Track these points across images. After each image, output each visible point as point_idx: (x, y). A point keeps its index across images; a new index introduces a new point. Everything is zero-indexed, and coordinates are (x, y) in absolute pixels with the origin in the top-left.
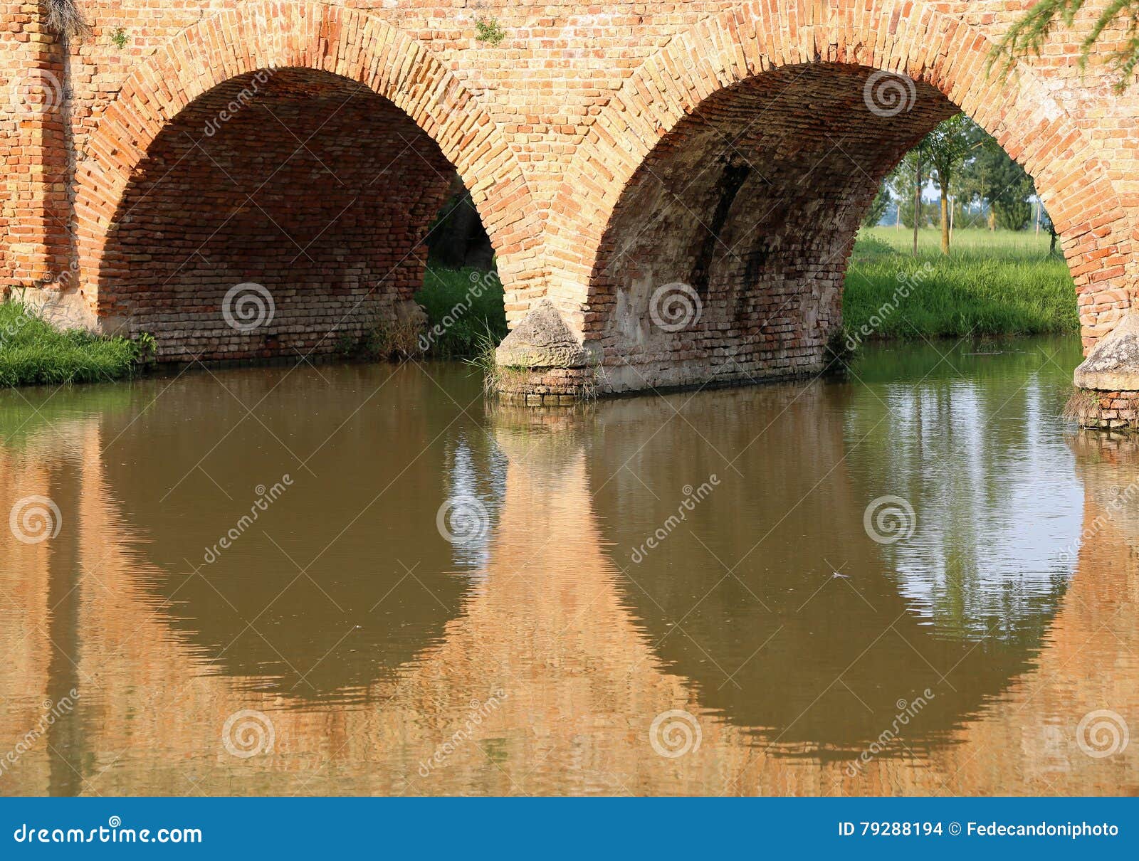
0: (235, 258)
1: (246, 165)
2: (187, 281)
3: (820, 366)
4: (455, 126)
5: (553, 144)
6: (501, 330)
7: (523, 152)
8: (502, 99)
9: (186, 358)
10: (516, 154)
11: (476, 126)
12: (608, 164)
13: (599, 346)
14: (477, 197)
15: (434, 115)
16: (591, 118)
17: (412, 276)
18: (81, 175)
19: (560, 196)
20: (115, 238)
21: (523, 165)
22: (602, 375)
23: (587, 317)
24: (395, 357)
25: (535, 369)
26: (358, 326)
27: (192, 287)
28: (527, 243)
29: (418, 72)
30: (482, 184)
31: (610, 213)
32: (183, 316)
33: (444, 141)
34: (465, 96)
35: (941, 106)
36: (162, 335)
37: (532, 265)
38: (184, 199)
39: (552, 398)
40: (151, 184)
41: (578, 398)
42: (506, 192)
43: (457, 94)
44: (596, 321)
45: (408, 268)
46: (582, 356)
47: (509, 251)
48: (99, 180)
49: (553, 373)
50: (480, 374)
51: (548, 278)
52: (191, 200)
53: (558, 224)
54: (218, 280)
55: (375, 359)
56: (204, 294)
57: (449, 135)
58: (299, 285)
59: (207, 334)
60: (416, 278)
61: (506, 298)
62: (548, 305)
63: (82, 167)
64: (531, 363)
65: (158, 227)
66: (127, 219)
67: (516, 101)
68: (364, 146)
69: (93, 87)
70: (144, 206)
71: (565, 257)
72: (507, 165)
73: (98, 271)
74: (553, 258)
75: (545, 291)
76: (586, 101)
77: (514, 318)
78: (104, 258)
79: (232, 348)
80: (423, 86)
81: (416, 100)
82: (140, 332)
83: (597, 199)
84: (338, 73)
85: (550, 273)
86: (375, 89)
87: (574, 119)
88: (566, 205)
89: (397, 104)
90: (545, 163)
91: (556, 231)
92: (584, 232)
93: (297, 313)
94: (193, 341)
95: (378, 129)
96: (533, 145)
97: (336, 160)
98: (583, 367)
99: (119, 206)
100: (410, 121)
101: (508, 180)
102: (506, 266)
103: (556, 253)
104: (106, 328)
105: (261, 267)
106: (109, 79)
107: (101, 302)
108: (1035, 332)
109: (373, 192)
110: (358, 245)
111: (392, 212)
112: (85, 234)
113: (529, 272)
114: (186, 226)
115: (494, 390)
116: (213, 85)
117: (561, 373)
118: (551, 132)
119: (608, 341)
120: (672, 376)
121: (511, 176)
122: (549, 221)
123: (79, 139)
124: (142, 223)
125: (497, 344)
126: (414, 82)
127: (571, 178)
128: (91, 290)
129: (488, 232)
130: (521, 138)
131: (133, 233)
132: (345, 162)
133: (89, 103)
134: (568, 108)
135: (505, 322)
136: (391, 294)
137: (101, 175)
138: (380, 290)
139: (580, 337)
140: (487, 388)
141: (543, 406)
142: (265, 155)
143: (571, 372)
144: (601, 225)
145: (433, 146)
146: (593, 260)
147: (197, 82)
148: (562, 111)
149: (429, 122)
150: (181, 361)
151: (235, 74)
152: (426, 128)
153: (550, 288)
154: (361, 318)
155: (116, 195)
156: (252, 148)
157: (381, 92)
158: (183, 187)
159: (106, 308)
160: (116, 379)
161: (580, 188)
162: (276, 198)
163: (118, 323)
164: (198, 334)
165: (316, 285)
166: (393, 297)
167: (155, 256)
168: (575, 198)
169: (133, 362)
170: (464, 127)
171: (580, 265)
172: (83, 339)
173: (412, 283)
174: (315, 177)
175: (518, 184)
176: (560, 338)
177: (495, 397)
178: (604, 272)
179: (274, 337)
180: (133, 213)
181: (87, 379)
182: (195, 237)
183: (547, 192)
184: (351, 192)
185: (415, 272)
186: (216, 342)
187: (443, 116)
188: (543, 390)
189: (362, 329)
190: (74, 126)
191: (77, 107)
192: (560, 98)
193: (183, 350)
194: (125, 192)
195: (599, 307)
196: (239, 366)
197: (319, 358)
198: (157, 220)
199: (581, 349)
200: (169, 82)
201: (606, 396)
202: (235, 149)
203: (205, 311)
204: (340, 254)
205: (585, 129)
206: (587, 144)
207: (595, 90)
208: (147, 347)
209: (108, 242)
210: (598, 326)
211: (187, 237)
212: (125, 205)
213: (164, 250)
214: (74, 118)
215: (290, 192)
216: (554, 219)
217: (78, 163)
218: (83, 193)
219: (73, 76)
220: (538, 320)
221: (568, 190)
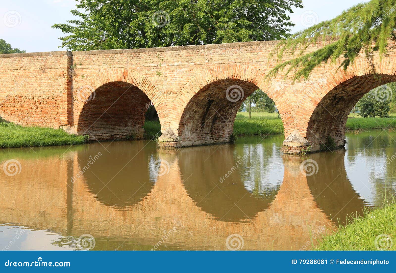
0: (105, 120)
1: (108, 101)
2: (95, 124)
3: (228, 141)
4: (151, 92)
5: (172, 96)
6: (160, 134)
7: (165, 97)
8: (161, 87)
9: (95, 140)
10: (164, 98)
11: (156, 92)
12: (184, 100)
13: (181, 137)
14: (156, 107)
15: (147, 90)
16: (180, 90)
17: (142, 123)
18: (74, 104)
19: (173, 106)
20: (81, 116)
21: (166, 100)
22: (181, 143)
23: (178, 131)
24: (138, 139)
25: (167, 142)
26: (130, 133)
27: (96, 125)
28: (166, 116)
29: (144, 82)
30: (157, 104)
31: (184, 110)
32: (94, 131)
33: (149, 96)
34: (154, 86)
35: (255, 87)
36: (90, 135)
37: (167, 121)
38: (95, 108)
39: (171, 147)
40: (89, 105)
41: (177, 148)
42: (162, 106)
43: (152, 86)
44: (180, 132)
45: (141, 121)
46: (177, 139)
47: (162, 117)
48: (78, 104)
49: (171, 142)
50: (156, 143)
51: (170, 123)
52: (97, 108)
53: (173, 112)
54: (102, 124)
55: (134, 140)
56: (99, 127)
57: (150, 94)
58: (118, 125)
59: (99, 135)
60: (143, 123)
61: (161, 127)
62: (170, 129)
63: (75, 102)
64: (166, 140)
65: (90, 114)
66: (84, 112)
67: (164, 87)
68: (132, 97)
69: (77, 86)
70: (87, 109)
71: (174, 119)
72: (162, 100)
73: (78, 122)
74: (172, 119)
75: (170, 126)
76: (179, 87)
77: (163, 131)
78: (79, 120)
79: (104, 138)
80: (145, 85)
81: (143, 87)
82: (86, 134)
83: (181, 107)
84: (127, 82)
85: (171, 122)
86: (135, 85)
87: (176, 91)
88: (174, 108)
89: (139, 88)
90: (170, 100)
91: (172, 113)
92: (178, 114)
93: (118, 130)
94: (97, 136)
95: (135, 93)
96: (168, 96)
97: (126, 100)
98: (177, 141)
99: (82, 109)
100: (142, 92)
101: (162, 103)
102: (161, 121)
103: (172, 118)
104: (79, 134)
105: (110, 121)
106: (80, 84)
107: (78, 129)
108: (275, 134)
109: (134, 106)
110: (131, 117)
111: (138, 110)
112: (75, 115)
113: (166, 122)
114: (96, 113)
115: (159, 146)
116: (101, 85)
117: (173, 142)
118: (171, 93)
119: (183, 136)
120: (196, 143)
121: (163, 102)
122: (171, 111)
123: (74, 96)
124: (87, 113)
125: (159, 137)
126: (143, 84)
127: (176, 103)
128: (76, 126)
129: (158, 114)
130: (165, 95)
131: (85, 115)
132: (128, 100)
133: (76, 89)
134: (175, 89)
135: (161, 132)
136: (137, 126)
137: (78, 103)
138: (135, 126)
139: (177, 135)
140: (157, 145)
141: (169, 149)
142: (112, 99)
143: (175, 142)
144: (182, 112)
145: (147, 96)
146: (180, 119)
147: (98, 84)
148: (174, 89)
149: (146, 92)
150: (94, 140)
151: (106, 83)
152: (145, 93)
153: (171, 125)
154: (131, 131)
155: (81, 107)
156: (109, 97)
157: (136, 86)
158: (95, 106)
159: (79, 130)
160: (81, 144)
161: (177, 105)
162: (114, 107)
163: (81, 133)
164: (97, 135)
165: (122, 125)
166: (138, 127)
167: (89, 119)
168: (176, 107)
169: (84, 140)
170: (153, 93)
171: (177, 120)
172: (74, 136)
173: (142, 124)
174: (122, 103)
175: (164, 104)
176: (173, 135)
177: (159, 147)
178: (182, 122)
179: (113, 135)
180: (85, 111)
181: (75, 144)
182: (97, 115)
183: (170, 105)
184: (130, 106)
185: (142, 122)
186: (101, 136)
187: (149, 90)
188: (169, 146)
189: (131, 134)
190: (73, 94)
191: (74, 90)
192: (173, 86)
193: (94, 138)
194: (83, 107)
195: (181, 129)
196: (106, 141)
197: (122, 140)
198: (90, 112)
199: (177, 137)
200: (93, 85)
201: (183, 147)
202: (106, 98)
203: (99, 130)
204: (127, 119)
205: (178, 93)
206: (179, 95)
207: (181, 85)
208: (87, 138)
209: (80, 117)
210: (180, 133)
211: (96, 115)
212: (83, 109)
213: (91, 118)
214: (73, 92)
215: (116, 106)
216: (172, 111)
217: (74, 101)
218: (75, 107)
219: (73, 84)
220: (168, 132)
221: (175, 105)
